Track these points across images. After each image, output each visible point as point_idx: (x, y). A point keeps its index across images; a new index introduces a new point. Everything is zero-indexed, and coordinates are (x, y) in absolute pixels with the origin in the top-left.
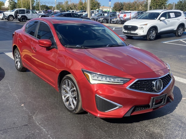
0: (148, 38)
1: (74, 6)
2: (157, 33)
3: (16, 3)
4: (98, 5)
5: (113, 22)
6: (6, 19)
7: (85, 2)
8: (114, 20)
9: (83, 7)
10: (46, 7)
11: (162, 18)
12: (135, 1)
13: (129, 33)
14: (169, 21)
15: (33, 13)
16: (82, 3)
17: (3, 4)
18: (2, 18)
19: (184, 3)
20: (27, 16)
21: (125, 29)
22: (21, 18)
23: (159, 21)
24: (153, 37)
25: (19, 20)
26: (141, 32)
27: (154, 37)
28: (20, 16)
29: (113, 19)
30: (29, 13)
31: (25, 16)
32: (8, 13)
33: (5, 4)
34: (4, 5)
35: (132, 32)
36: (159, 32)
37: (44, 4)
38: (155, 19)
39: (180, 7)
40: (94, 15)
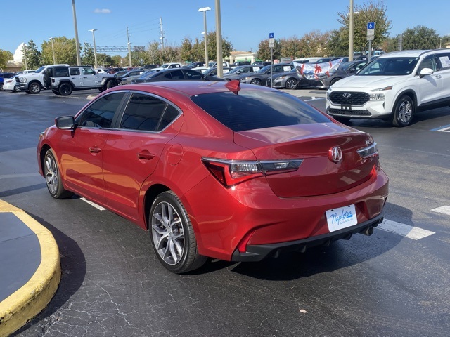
0: (395, 122)
1: (173, 54)
2: (414, 107)
3: (39, 53)
4: (227, 47)
5: (278, 84)
6: (22, 89)
7: (196, 43)
8: (280, 81)
9: (193, 54)
10: (105, 59)
11: (425, 71)
12: (307, 36)
13: (346, 110)
14: (440, 77)
15: (87, 73)
16: (190, 46)
17: (10, 57)
18: (13, 89)
19: (418, 35)
20: (72, 80)
21: (334, 102)
22: (59, 85)
23: (418, 77)
24: (406, 117)
25: (56, 91)
26: (378, 108)
27: (408, 118)
28: (57, 81)
29: (277, 77)
30: (79, 74)
31: (69, 82)
32: (27, 76)
33: (14, 57)
34: (13, 59)
35: (354, 108)
36: (418, 105)
37: (102, 52)
38: (408, 72)
39: (408, 43)
40: (227, 71)
